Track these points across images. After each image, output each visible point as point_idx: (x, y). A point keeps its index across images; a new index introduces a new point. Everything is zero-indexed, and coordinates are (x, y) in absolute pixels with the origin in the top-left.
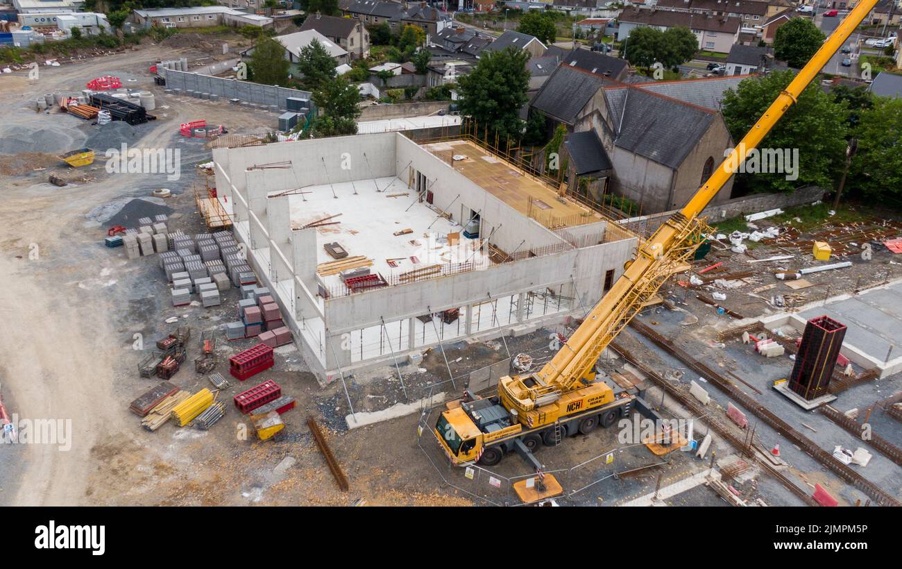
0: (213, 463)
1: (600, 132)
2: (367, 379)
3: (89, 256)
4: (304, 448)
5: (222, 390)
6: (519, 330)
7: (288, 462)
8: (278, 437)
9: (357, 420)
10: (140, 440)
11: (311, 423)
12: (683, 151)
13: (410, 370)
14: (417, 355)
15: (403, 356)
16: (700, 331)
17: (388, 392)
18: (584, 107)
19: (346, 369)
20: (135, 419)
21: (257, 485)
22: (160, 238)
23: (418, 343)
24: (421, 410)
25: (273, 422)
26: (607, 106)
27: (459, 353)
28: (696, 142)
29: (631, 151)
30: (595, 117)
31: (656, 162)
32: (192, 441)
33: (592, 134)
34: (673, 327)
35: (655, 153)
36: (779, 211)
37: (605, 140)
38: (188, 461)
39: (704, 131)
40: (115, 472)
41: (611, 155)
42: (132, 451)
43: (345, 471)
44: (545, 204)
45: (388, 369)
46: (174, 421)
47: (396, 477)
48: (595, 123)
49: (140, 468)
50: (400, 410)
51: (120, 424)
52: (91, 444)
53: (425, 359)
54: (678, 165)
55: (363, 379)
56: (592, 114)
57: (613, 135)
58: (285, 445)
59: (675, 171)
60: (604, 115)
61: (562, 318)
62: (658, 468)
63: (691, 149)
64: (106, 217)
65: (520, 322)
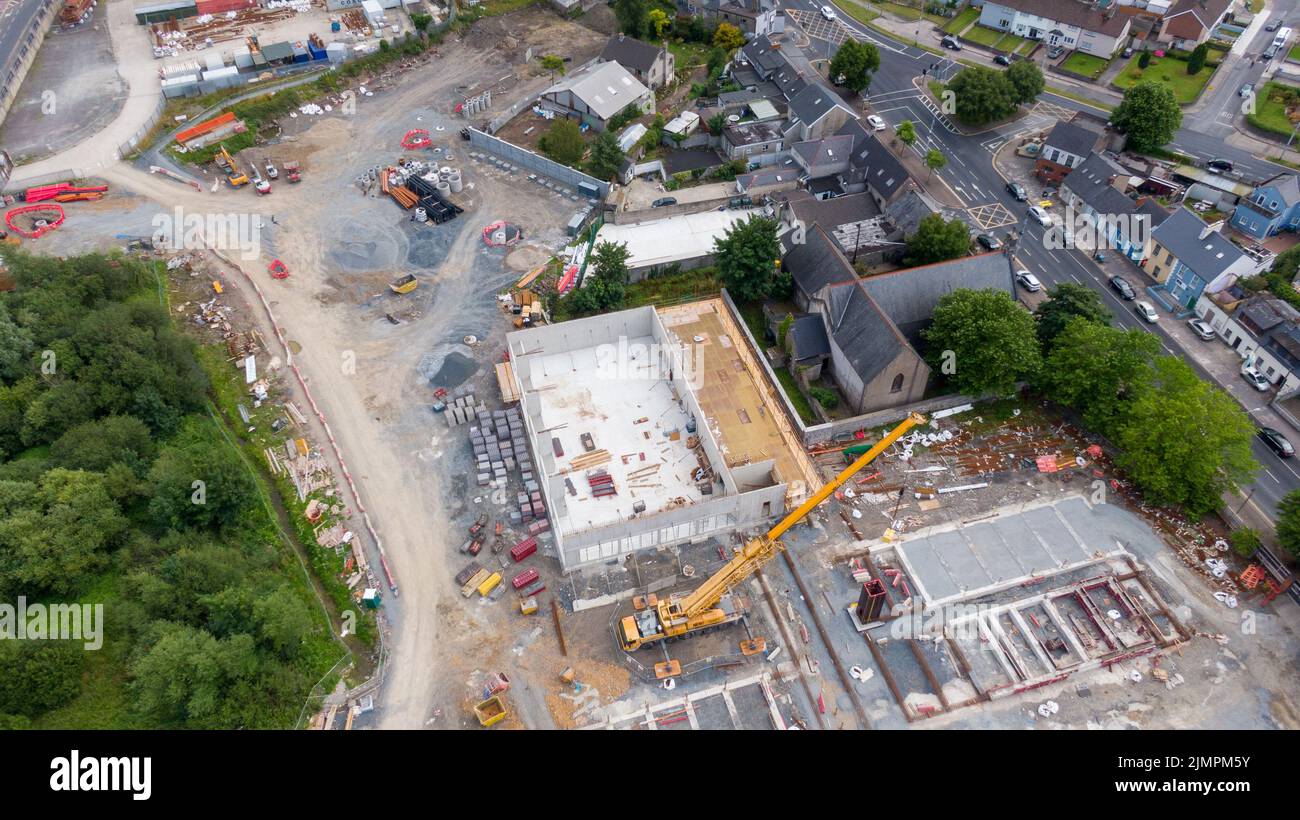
0: (499, 626)
1: (825, 319)
2: (588, 574)
3: (423, 421)
4: (546, 621)
5: (505, 569)
6: (694, 540)
7: (538, 631)
8: (534, 613)
9: (580, 605)
10: (461, 603)
11: (552, 603)
12: (874, 370)
13: (617, 568)
14: (622, 558)
15: (614, 558)
16: (824, 550)
17: (602, 586)
18: (817, 291)
19: (577, 567)
20: (458, 587)
21: (520, 645)
22: (470, 411)
23: (624, 550)
24: (617, 602)
25: (530, 604)
26: (831, 303)
27: (649, 558)
28: (886, 365)
29: (842, 349)
30: (823, 305)
31: (856, 371)
32: (489, 607)
33: (819, 317)
34: (807, 544)
35: (856, 361)
36: (968, 407)
37: (828, 328)
38: (485, 621)
39: (892, 359)
40: (449, 624)
42: (458, 610)
43: (567, 642)
44: (747, 416)
45: (604, 567)
46: (478, 594)
47: (593, 650)
49: (462, 623)
50: (605, 600)
51: (451, 589)
52: (436, 603)
53: (628, 560)
54: (869, 381)
55: (587, 574)
56: (821, 301)
57: (833, 328)
58: (537, 618)
59: (866, 384)
60: (829, 308)
61: (729, 530)
62: (741, 664)
63: (880, 371)
64: (431, 374)
65: (697, 534)
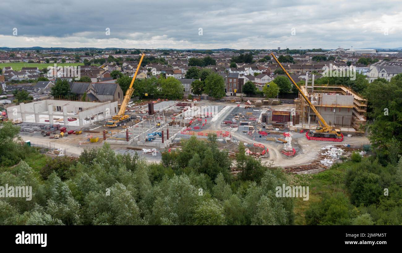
1: (93, 93)
12: (114, 92)
18: (87, 89)
26: (93, 87)
28: (116, 90)
29: (102, 94)
30: (91, 90)
31: (109, 95)
33: (91, 94)
35: (108, 94)
37: (95, 94)
39: (116, 87)
41: (97, 97)
48: (91, 91)
54: (114, 94)
56: (90, 90)
57: (97, 93)
59: (114, 95)
60: (93, 89)
63: (115, 91)
